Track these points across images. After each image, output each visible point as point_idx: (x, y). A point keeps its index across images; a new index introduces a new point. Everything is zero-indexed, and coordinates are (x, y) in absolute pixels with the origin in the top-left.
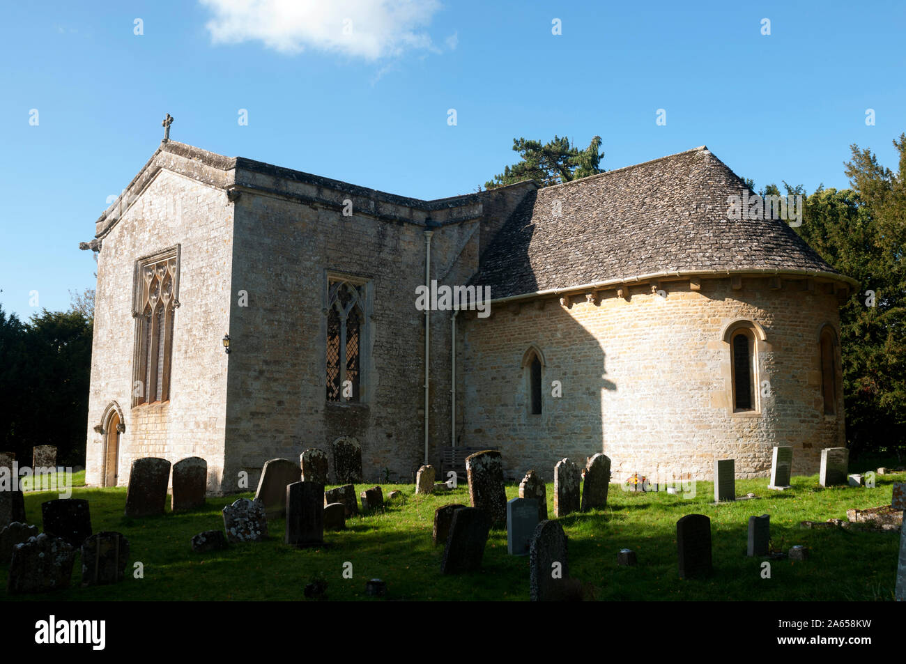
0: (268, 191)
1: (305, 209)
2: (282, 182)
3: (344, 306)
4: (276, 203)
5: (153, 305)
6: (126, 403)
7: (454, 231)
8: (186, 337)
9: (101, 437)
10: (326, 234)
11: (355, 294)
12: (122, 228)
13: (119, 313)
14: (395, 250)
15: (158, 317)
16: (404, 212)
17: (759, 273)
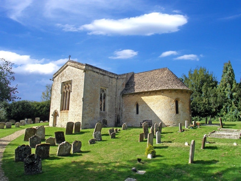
0: (91, 70)
1: (97, 74)
2: (93, 69)
3: (103, 92)
4: (92, 73)
5: (65, 92)
6: (59, 110)
7: (121, 80)
8: (73, 98)
9: (52, 117)
10: (100, 79)
11: (105, 91)
12: (59, 76)
13: (58, 93)
14: (112, 83)
15: (66, 94)
16: (113, 76)
17: (180, 89)
